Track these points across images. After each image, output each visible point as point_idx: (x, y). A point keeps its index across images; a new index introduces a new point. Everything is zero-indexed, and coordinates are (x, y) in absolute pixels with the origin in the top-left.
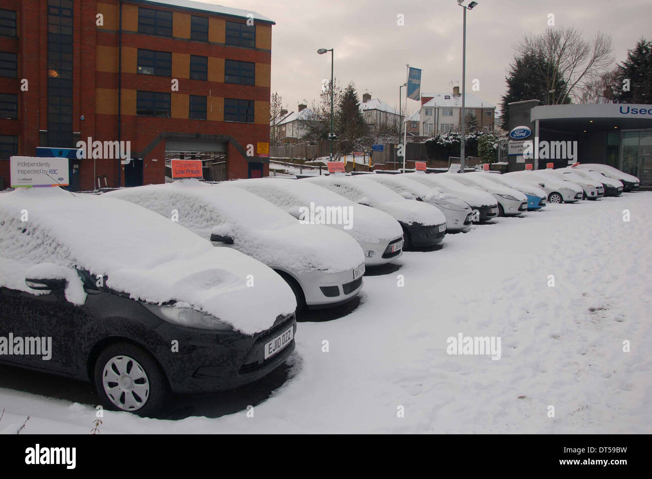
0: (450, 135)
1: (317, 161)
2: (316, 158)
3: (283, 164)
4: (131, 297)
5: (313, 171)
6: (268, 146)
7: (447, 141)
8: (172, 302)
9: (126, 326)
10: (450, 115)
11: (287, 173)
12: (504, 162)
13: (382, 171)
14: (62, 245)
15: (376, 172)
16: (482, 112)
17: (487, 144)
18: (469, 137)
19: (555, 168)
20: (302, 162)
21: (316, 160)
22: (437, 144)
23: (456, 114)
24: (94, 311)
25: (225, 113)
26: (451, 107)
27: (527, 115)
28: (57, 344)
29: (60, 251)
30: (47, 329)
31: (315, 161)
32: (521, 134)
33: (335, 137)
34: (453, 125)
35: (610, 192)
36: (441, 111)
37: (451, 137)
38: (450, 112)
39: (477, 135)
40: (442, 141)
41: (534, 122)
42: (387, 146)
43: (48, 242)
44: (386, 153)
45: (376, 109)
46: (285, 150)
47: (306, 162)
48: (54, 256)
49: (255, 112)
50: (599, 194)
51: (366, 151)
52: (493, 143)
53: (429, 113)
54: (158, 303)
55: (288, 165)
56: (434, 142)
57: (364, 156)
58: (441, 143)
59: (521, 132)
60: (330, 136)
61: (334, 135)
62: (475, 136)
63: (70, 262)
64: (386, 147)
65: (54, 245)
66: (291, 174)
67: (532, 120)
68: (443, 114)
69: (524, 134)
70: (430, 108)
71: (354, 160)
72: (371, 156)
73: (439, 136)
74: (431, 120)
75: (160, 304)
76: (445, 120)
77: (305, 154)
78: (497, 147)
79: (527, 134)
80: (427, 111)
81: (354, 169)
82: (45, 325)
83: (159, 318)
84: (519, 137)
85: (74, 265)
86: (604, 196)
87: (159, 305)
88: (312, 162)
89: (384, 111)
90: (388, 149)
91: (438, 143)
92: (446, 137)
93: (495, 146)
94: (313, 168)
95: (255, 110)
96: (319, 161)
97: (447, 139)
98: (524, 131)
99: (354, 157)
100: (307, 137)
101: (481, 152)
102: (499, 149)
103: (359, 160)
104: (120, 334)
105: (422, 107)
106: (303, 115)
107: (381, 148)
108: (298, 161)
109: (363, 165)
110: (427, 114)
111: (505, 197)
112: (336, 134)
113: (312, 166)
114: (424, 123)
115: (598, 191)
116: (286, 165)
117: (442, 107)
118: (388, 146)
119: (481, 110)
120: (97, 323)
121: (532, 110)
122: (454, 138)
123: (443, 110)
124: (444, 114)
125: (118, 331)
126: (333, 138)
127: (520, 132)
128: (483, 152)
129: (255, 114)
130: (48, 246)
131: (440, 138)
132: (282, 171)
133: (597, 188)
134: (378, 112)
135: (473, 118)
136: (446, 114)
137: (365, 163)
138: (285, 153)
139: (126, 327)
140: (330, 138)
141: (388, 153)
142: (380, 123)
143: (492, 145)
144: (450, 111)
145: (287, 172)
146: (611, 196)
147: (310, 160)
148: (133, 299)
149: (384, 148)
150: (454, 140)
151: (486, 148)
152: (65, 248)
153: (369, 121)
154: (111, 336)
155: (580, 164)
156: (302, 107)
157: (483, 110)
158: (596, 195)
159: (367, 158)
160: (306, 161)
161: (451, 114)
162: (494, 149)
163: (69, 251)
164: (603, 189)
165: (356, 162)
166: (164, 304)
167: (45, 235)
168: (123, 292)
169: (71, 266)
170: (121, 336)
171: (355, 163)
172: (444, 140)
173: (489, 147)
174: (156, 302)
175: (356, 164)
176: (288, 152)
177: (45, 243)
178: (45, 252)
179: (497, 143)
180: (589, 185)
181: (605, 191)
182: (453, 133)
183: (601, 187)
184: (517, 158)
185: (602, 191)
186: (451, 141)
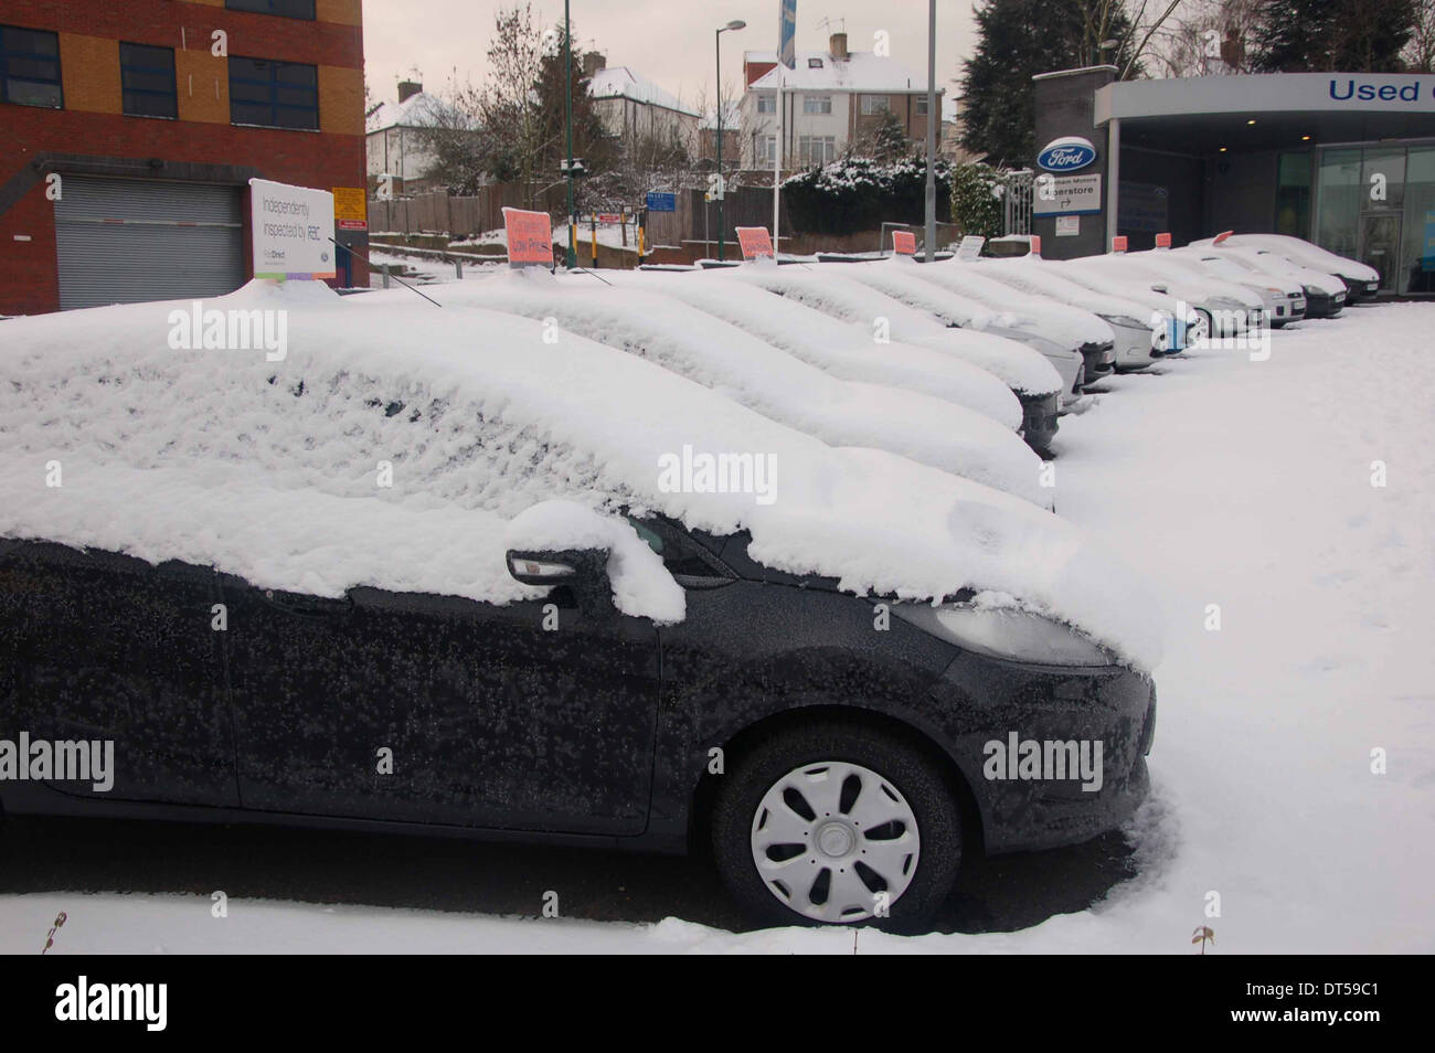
0: (849, 166)
1: (484, 240)
2: (480, 233)
3: (386, 251)
4: (842, 587)
5: (478, 268)
6: (362, 198)
7: (841, 182)
8: (966, 595)
9: (853, 672)
10: (823, 112)
11: (414, 276)
12: (1021, 233)
13: (718, 262)
14: (566, 444)
15: (703, 265)
16: (909, 103)
17: (974, 186)
18: (898, 169)
19: (1175, 244)
20: (438, 243)
21: (480, 237)
22: (815, 190)
23: (841, 108)
24: (724, 638)
25: (234, 101)
26: (828, 91)
27: (1086, 109)
28: (573, 751)
29: (559, 465)
30: (538, 707)
31: (478, 242)
32: (1069, 159)
33: (580, 171)
34: (833, 138)
35: (1318, 307)
36: (799, 101)
37: (851, 171)
38: (823, 104)
39: (919, 165)
40: (828, 183)
41: (1105, 127)
42: (686, 197)
43: (504, 440)
44: (682, 219)
45: (622, 96)
46: (385, 213)
47: (450, 245)
48: (534, 482)
49: (321, 100)
50: (1295, 312)
51: (628, 210)
52: (991, 183)
53: (767, 108)
54: (930, 600)
55: (402, 252)
56: (808, 185)
57: (623, 225)
58: (827, 188)
59: (1070, 154)
60: (564, 166)
61: (578, 166)
62: (912, 167)
63: (605, 496)
64: (682, 199)
65: (530, 447)
66: (427, 279)
67: (1099, 119)
68: (805, 110)
69: (1076, 159)
70: (771, 94)
71: (594, 238)
72: (642, 225)
73: (821, 169)
74: (773, 123)
75: (937, 602)
76: (810, 125)
77: (448, 223)
78: (1003, 196)
79: (1085, 159)
80: (764, 102)
81: (595, 260)
82: (531, 694)
83: (946, 642)
84: (1064, 166)
85: (616, 503)
86: (1305, 318)
87: (934, 604)
88: (467, 243)
89: (644, 100)
90: (689, 205)
91: (818, 186)
92: (839, 170)
93: (997, 192)
94: (480, 262)
95: (321, 94)
96: (489, 241)
97: (840, 175)
98: (1077, 150)
99: (594, 230)
100: (434, 176)
101: (960, 209)
102: (1007, 199)
103: (610, 237)
104: (833, 697)
105: (749, 91)
106: (414, 112)
107: (669, 201)
108: (428, 243)
109: (622, 250)
110: (761, 109)
111: (1116, 320)
112: (581, 162)
113: (476, 256)
114: (753, 134)
115: (1293, 304)
116: (396, 253)
117: (802, 91)
118: (688, 198)
119: (906, 99)
120: (742, 671)
121: (1096, 92)
122: (859, 174)
123: (806, 98)
124: (809, 108)
125: (824, 689)
126: (575, 174)
127: (1066, 154)
128: (965, 209)
129: (321, 106)
130: (505, 450)
131: (823, 173)
132: (397, 271)
133: (1291, 296)
134: (631, 104)
135: (893, 121)
136: (813, 110)
137: (625, 244)
138: (385, 220)
139: (851, 675)
140: (565, 173)
141: (688, 215)
142: (636, 136)
143: (989, 188)
144: (822, 101)
145: (412, 272)
146: (1319, 318)
147: (461, 239)
148: (851, 594)
149: (678, 202)
150: (859, 180)
151: (973, 198)
152: (578, 456)
153: (615, 128)
154: (796, 705)
155: (1233, 234)
156: (408, 90)
157: (912, 99)
158: (1287, 313)
159: (633, 231)
160: (450, 240)
161: (827, 109)
162: (995, 201)
163: (596, 463)
164: (1303, 298)
165: (599, 241)
166: (947, 600)
167: (486, 419)
168: (813, 576)
169: (607, 509)
170: (835, 702)
171: (597, 245)
172: (833, 179)
173: (982, 194)
174: (924, 598)
175: (599, 247)
176: (394, 216)
177: (491, 445)
178: (495, 471)
179: (999, 183)
180: (1270, 290)
181: (1308, 305)
182: (857, 161)
183: (1299, 295)
184: (1058, 224)
185: (1301, 304)
186: (851, 183)
